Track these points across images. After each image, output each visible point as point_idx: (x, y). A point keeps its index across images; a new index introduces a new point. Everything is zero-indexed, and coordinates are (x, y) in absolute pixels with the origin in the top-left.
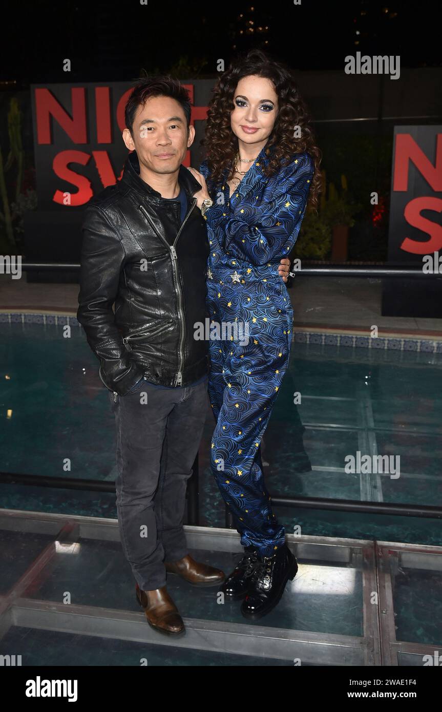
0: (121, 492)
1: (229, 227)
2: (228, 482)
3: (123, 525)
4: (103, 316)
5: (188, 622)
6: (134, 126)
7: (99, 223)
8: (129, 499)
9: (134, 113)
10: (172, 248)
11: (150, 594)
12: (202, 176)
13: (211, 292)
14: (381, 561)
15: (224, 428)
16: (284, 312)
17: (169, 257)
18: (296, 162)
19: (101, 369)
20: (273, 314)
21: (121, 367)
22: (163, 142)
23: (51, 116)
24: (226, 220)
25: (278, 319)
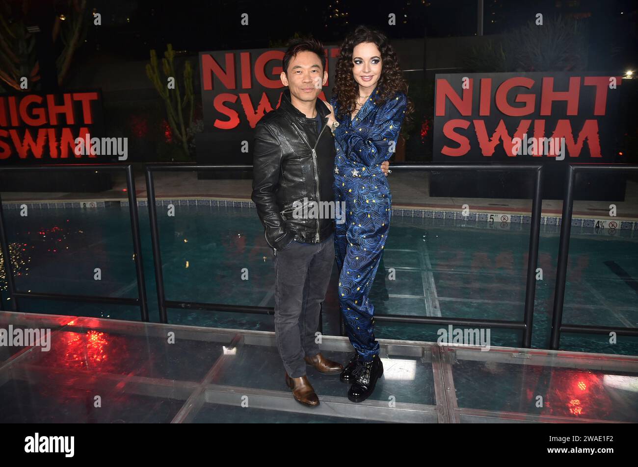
0: (278, 315)
1: (351, 141)
2: (349, 309)
3: (279, 336)
4: (270, 198)
5: (321, 398)
6: (289, 70)
7: (266, 134)
8: (284, 319)
9: (288, 61)
10: (313, 150)
11: (296, 380)
12: (332, 106)
13: (337, 183)
14: (444, 355)
15: (348, 273)
16: (386, 197)
17: (312, 156)
18: (397, 99)
19: (267, 233)
20: (379, 198)
21: (281, 232)
22: (307, 81)
23: (212, 71)
24: (349, 136)
25: (382, 201)
